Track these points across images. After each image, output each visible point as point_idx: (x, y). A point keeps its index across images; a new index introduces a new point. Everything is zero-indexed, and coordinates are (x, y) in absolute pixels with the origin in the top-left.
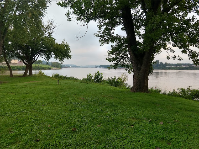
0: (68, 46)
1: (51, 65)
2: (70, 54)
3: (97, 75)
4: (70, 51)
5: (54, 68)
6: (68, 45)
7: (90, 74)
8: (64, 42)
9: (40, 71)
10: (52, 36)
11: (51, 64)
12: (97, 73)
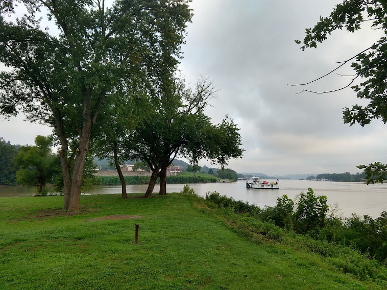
0: (235, 129)
1: (217, 174)
2: (240, 147)
3: (305, 202)
4: (239, 141)
5: (221, 181)
6: (234, 127)
7: (287, 198)
8: (226, 121)
9: (185, 185)
10: (203, 112)
11: (218, 172)
12: (306, 194)
